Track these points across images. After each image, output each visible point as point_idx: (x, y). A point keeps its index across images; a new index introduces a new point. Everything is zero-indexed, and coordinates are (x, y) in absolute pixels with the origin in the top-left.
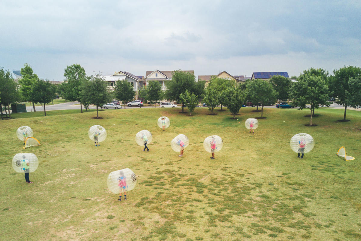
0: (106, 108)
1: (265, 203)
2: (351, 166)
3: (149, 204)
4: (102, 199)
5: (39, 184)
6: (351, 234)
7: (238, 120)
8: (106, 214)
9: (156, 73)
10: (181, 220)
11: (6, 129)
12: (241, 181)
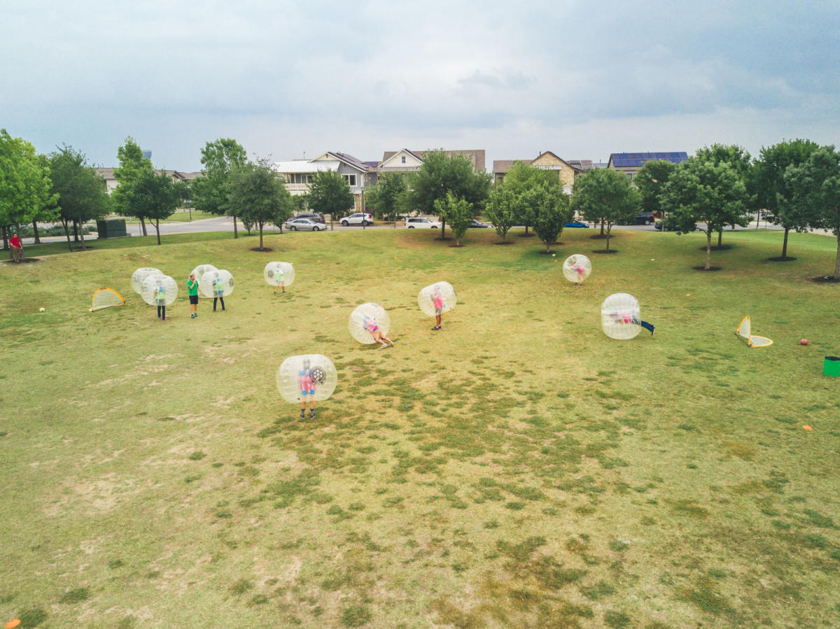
0: (293, 229)
1: (530, 436)
2: (756, 360)
3: (287, 432)
4: (198, 419)
5: (87, 385)
6: (686, 509)
7: (554, 255)
8: (191, 450)
9: (404, 155)
10: (338, 467)
11: (69, 271)
12: (501, 387)
